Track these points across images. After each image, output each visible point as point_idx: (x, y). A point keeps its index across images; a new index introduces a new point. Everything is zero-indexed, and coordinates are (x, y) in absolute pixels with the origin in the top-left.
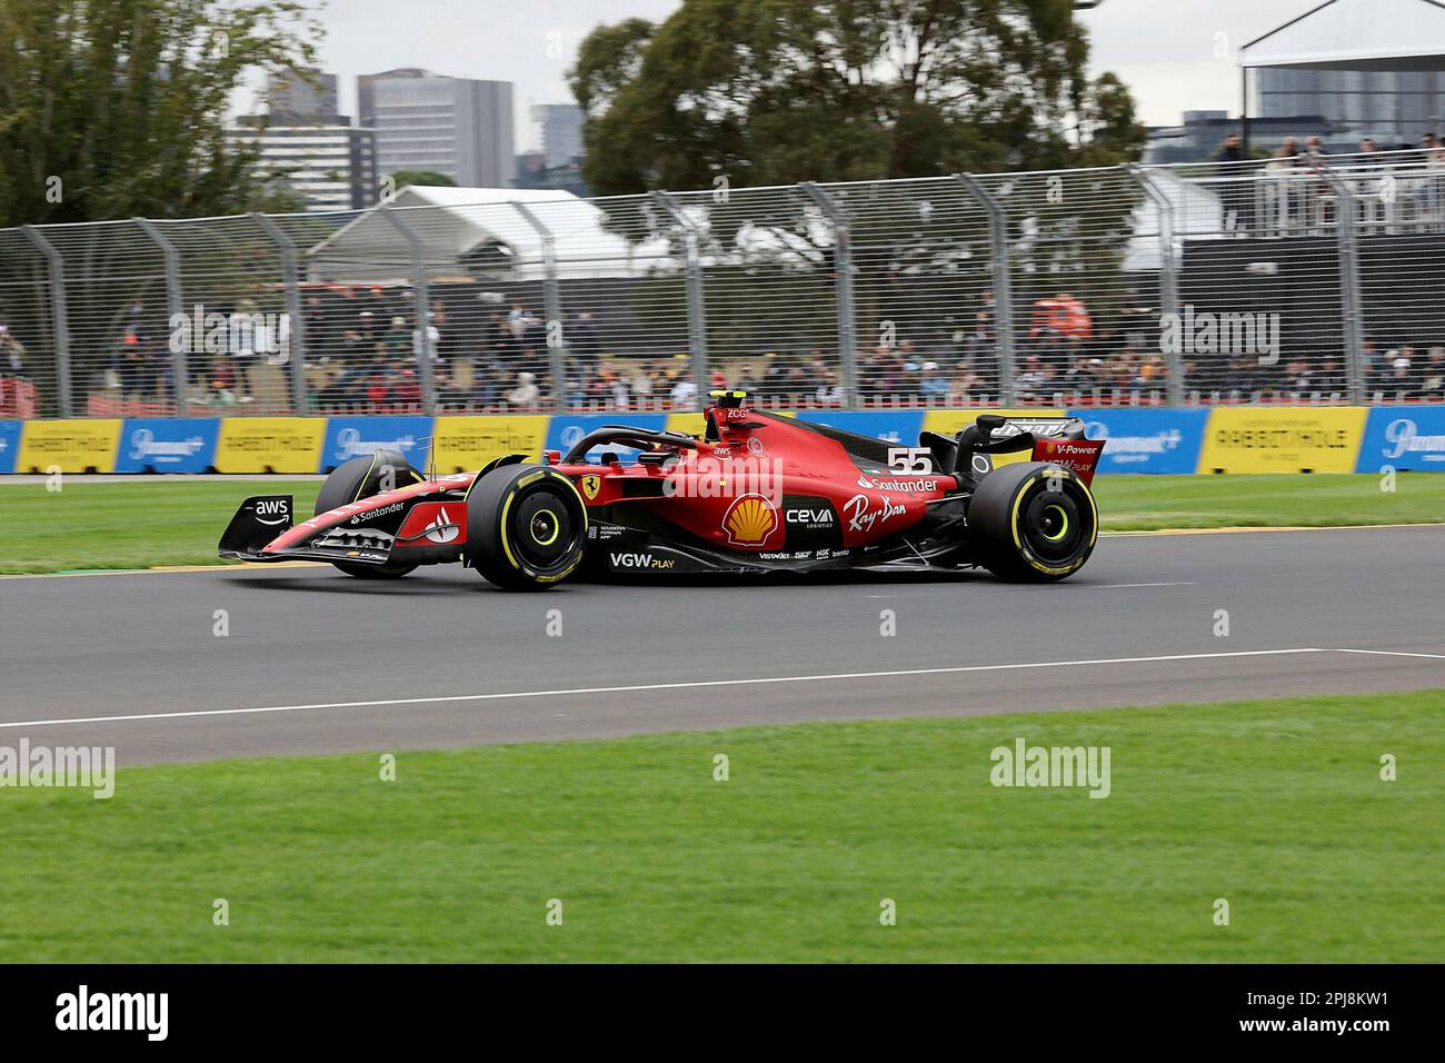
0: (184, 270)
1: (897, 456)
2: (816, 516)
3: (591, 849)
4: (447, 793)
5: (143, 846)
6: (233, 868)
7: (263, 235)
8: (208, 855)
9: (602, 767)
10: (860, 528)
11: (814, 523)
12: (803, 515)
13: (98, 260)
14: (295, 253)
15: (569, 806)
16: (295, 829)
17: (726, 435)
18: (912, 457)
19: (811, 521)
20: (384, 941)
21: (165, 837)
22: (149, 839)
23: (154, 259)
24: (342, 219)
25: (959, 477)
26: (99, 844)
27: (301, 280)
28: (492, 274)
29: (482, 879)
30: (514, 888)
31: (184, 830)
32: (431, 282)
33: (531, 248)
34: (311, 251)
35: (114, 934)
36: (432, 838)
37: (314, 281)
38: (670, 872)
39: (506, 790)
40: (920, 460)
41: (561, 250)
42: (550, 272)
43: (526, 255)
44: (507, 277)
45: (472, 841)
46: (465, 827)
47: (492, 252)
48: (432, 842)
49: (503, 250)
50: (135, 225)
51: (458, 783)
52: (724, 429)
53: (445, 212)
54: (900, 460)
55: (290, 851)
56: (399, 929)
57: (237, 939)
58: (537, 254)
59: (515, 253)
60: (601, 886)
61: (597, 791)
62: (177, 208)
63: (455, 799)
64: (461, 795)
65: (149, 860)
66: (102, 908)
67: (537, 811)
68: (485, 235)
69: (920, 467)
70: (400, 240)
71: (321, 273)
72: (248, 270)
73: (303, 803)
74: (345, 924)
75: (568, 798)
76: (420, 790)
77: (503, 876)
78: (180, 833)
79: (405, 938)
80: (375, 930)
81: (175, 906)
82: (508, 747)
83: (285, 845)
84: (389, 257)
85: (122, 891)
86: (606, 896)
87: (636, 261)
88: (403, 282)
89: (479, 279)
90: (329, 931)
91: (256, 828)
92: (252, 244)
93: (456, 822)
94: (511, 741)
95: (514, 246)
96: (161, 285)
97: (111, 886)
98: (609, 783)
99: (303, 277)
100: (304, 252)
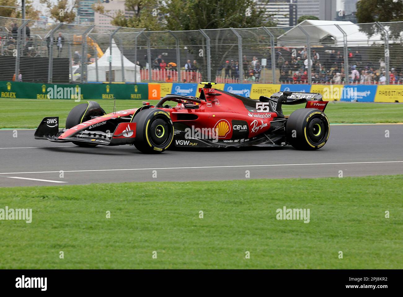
0: (243, 42)
1: (259, 105)
2: (242, 128)
3: (355, 208)
4: (314, 191)
5: (231, 202)
6: (255, 209)
7: (266, 33)
8: (248, 206)
9: (358, 185)
10: (254, 131)
11: (241, 130)
12: (238, 127)
13: (220, 40)
14: (274, 38)
15: (349, 195)
16: (272, 199)
17: (208, 98)
18: (263, 106)
19: (241, 129)
20: (297, 231)
21: (236, 200)
22: (232, 200)
23: (235, 40)
24: (287, 29)
25: (278, 113)
26: (219, 201)
27: (275, 46)
28: (329, 45)
29: (324, 215)
30: (334, 218)
31: (242, 198)
32: (311, 47)
33: (340, 38)
34: (278, 38)
35: (223, 227)
36: (311, 203)
37: (279, 46)
38: (378, 215)
39: (331, 190)
40: (266, 107)
41: (349, 38)
42: (345, 45)
43: (338, 40)
44: (333, 46)
45: (322, 204)
46: (319, 200)
47: (329, 39)
48: (310, 204)
49: (332, 38)
50: (230, 30)
51: (317, 188)
52: (207, 96)
53: (316, 27)
54: (260, 107)
55: (271, 205)
56: (301, 228)
57: (256, 229)
58: (342, 39)
59: (335, 39)
60: (358, 218)
61: (357, 191)
62: (242, 25)
63: (317, 192)
64: (319, 191)
65: (232, 206)
66: (220, 219)
67: (340, 196)
68: (327, 34)
69: (265, 109)
70: (303, 35)
71: (281, 44)
72: (260, 43)
73: (275, 192)
74: (286, 226)
75: (349, 193)
76: (307, 189)
77: (330, 214)
78: (241, 199)
79: (303, 230)
80: (294, 228)
81: (239, 219)
82: (331, 178)
83: (270, 203)
84: (300, 39)
85: (225, 215)
86: (360, 221)
87: (369, 42)
88: (304, 47)
89: (324, 46)
90: (282, 228)
91: (262, 198)
92: (262, 36)
93: (317, 199)
94: (332, 176)
95: (336, 37)
96: (237, 46)
97: (222, 213)
98: (361, 189)
99: (276, 45)
100: (276, 38)
